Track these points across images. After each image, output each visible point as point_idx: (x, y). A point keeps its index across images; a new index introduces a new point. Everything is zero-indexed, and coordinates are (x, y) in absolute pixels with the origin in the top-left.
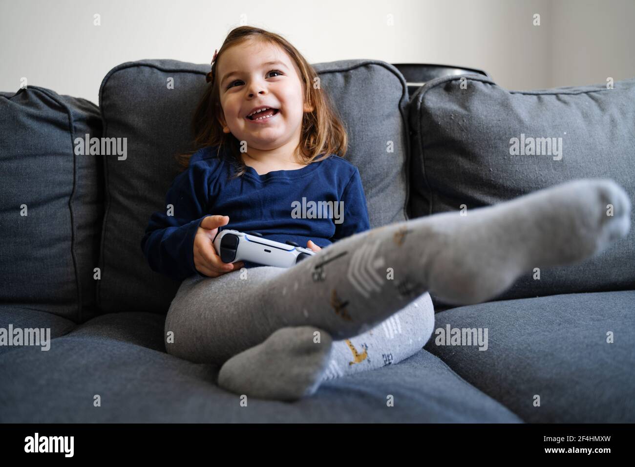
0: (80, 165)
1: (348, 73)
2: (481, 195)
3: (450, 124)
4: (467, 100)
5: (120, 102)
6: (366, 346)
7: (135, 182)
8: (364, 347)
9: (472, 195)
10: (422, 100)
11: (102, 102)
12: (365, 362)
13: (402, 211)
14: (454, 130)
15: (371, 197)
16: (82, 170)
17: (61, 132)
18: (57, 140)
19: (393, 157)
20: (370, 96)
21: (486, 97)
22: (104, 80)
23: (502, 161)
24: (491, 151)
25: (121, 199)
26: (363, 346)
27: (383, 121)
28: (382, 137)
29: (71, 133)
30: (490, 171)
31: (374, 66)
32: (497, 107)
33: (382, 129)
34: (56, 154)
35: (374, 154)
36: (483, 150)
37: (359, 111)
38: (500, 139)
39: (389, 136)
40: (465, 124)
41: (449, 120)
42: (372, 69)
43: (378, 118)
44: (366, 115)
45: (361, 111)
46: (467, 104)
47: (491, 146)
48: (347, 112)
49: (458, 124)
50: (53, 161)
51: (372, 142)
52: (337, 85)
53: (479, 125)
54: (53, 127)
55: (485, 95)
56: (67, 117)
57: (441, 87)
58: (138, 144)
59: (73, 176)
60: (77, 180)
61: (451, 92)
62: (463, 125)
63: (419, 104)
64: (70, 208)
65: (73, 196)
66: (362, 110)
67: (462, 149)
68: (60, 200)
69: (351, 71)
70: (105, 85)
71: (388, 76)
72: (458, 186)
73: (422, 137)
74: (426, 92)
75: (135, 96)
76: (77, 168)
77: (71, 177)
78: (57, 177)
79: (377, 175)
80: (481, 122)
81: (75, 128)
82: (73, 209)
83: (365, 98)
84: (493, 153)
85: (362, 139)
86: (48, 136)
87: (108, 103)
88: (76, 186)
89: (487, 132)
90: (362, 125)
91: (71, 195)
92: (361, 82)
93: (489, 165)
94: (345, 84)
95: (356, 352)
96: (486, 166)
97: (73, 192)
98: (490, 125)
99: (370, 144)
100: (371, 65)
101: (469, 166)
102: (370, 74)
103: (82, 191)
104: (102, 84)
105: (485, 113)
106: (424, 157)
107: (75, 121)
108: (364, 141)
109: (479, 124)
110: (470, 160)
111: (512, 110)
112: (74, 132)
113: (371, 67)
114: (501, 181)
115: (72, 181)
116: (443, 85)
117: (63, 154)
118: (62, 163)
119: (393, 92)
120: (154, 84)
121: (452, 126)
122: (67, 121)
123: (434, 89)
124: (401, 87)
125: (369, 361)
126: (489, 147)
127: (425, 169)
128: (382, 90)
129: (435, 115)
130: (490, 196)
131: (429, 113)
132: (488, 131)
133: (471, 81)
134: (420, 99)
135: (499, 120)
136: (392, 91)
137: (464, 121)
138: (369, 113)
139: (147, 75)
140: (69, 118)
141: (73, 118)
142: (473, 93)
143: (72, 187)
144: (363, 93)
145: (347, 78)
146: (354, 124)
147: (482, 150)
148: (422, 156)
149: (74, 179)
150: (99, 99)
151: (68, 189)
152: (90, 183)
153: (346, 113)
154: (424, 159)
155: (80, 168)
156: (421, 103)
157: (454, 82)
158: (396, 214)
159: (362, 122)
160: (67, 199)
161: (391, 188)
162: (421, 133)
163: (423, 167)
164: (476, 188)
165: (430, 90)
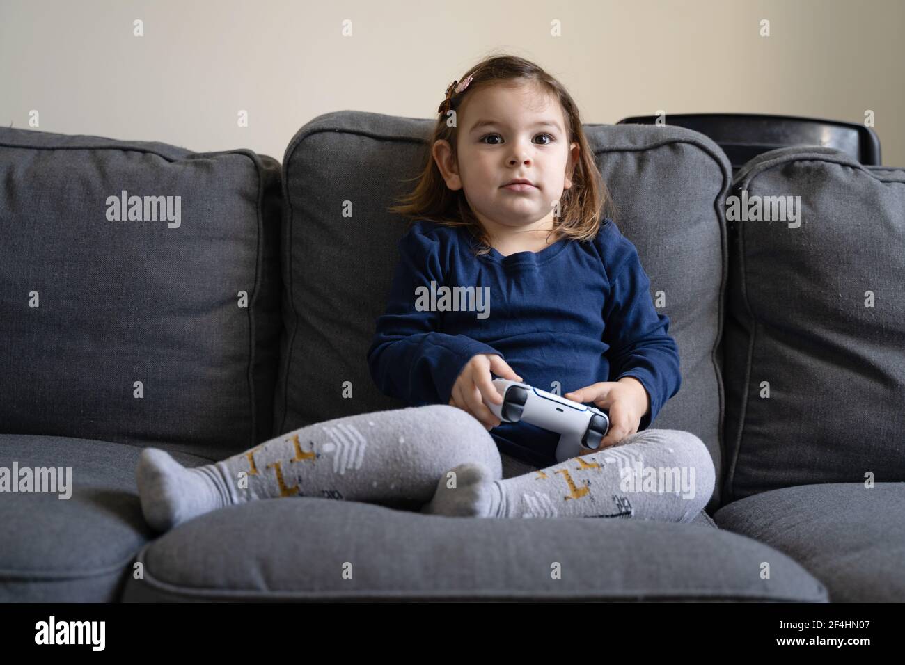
1: (644, 154)
2: (824, 331)
4: (814, 193)
6: (589, 482)
8: (587, 483)
9: (810, 329)
12: (586, 499)
13: (711, 357)
19: (700, 281)
20: (673, 193)
21: (842, 190)
23: (857, 284)
24: (842, 269)
26: (584, 481)
27: (689, 229)
28: (686, 252)
30: (839, 297)
31: (684, 145)
32: (858, 205)
33: (687, 240)
36: (830, 266)
37: (656, 216)
38: (856, 252)
42: (681, 151)
43: (683, 224)
44: (666, 221)
45: (659, 215)
46: (812, 199)
47: (842, 261)
48: (639, 216)
51: (671, 260)
52: (627, 172)
53: (828, 231)
55: (841, 185)
57: (777, 170)
61: (792, 178)
66: (661, 213)
69: (649, 152)
72: (792, 315)
73: (744, 243)
74: (756, 176)
80: (831, 227)
83: (667, 196)
84: (844, 272)
85: (657, 256)
89: (837, 241)
90: (659, 235)
92: (661, 170)
93: (838, 289)
94: (639, 173)
95: (574, 487)
96: (833, 289)
98: (844, 232)
99: (668, 262)
100: (678, 144)
101: (809, 289)
102: (677, 158)
105: (838, 214)
106: (745, 270)
108: (659, 258)
109: (827, 229)
111: (880, 210)
113: (679, 147)
114: (853, 312)
116: (781, 168)
119: (709, 186)
123: (767, 172)
124: (721, 177)
125: (592, 499)
126: (840, 263)
127: (746, 287)
128: (692, 183)
130: (837, 333)
132: (839, 240)
133: (823, 163)
135: (858, 225)
136: (707, 184)
138: (670, 218)
142: (824, 182)
144: (663, 187)
145: (641, 163)
146: (647, 234)
147: (828, 267)
148: (743, 269)
153: (636, 217)
154: (746, 273)
157: (797, 164)
158: (701, 361)
161: (695, 324)
162: (743, 236)
163: (744, 284)
164: (816, 319)
165: (761, 174)
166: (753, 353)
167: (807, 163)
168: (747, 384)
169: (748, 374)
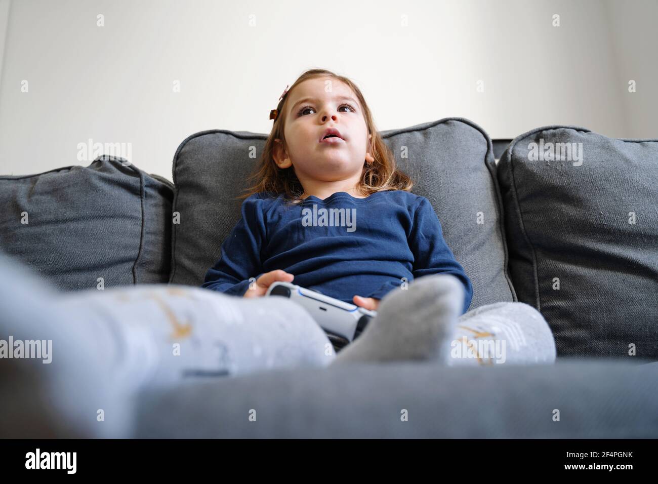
0: (147, 230)
1: (427, 130)
3: (547, 170)
5: (194, 165)
7: (203, 242)
9: (583, 244)
10: (512, 152)
11: (175, 168)
13: (503, 273)
14: (552, 176)
15: (466, 254)
16: (149, 236)
17: (131, 196)
18: (127, 202)
20: (452, 149)
22: (179, 146)
23: (613, 203)
24: (598, 193)
25: (187, 263)
27: (469, 174)
28: (470, 189)
29: (141, 198)
30: (601, 214)
31: (454, 121)
32: (598, 150)
33: (469, 182)
34: (124, 216)
35: (463, 207)
36: (589, 193)
37: (442, 164)
38: (607, 180)
39: (478, 189)
40: (564, 169)
41: (545, 167)
42: (452, 124)
43: (464, 170)
44: (451, 168)
45: (444, 163)
48: (429, 165)
49: (557, 169)
50: (120, 223)
51: (459, 195)
52: (416, 141)
54: (124, 190)
56: (139, 181)
57: (531, 139)
58: (208, 204)
59: (139, 240)
60: (143, 244)
62: (562, 169)
63: (509, 156)
64: (134, 273)
65: (138, 261)
66: (446, 162)
67: (563, 195)
68: (125, 264)
69: (430, 128)
70: (180, 151)
71: (470, 131)
72: (565, 237)
73: (516, 191)
74: (516, 144)
75: (209, 158)
76: (144, 232)
77: (138, 241)
78: (123, 239)
79: (470, 230)
81: (146, 193)
82: (136, 275)
83: (448, 151)
84: (601, 195)
85: (448, 192)
86: (118, 199)
87: (181, 167)
88: (142, 250)
90: (447, 177)
91: (135, 260)
92: (441, 136)
93: (598, 208)
94: (426, 140)
96: (594, 210)
97: (138, 256)
98: (593, 167)
100: (450, 121)
101: (575, 213)
102: (451, 129)
103: (148, 257)
104: (177, 151)
106: (521, 211)
107: (146, 186)
108: (450, 193)
110: (574, 205)
111: (615, 151)
112: (144, 197)
114: (615, 224)
115: (139, 246)
116: (533, 136)
117: (131, 217)
118: (129, 226)
119: (478, 146)
120: (229, 147)
121: (549, 172)
122: (138, 185)
123: (523, 141)
126: (596, 189)
127: (524, 224)
128: (464, 143)
129: (529, 164)
131: (521, 163)
132: (591, 173)
133: (563, 129)
134: (510, 151)
135: (603, 161)
136: (476, 144)
137: (562, 166)
138: (453, 165)
139: (223, 140)
140: (141, 182)
141: (144, 183)
143: (137, 251)
144: (444, 146)
145: (425, 135)
146: (438, 176)
147: (587, 194)
148: (518, 211)
149: (141, 243)
150: (173, 165)
151: (133, 253)
152: (157, 250)
154: (521, 213)
155: (147, 233)
156: (512, 155)
157: (544, 132)
158: (496, 275)
159: (447, 174)
160: (132, 264)
161: (487, 246)
162: (515, 186)
163: (521, 222)
164: (586, 236)
165: (520, 142)
166: (538, 274)
167: (552, 131)
168: (538, 299)
169: (537, 291)
